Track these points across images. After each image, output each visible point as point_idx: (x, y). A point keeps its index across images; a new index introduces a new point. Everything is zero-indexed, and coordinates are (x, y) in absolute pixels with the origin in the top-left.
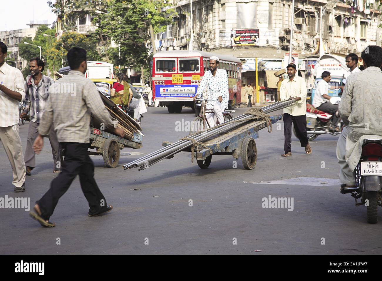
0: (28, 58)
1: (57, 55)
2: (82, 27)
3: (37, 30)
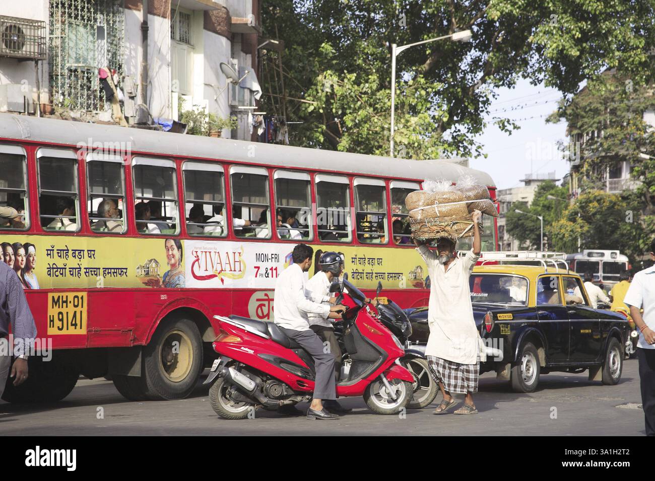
0: (521, 236)
1: (571, 231)
2: (615, 183)
3: (536, 190)
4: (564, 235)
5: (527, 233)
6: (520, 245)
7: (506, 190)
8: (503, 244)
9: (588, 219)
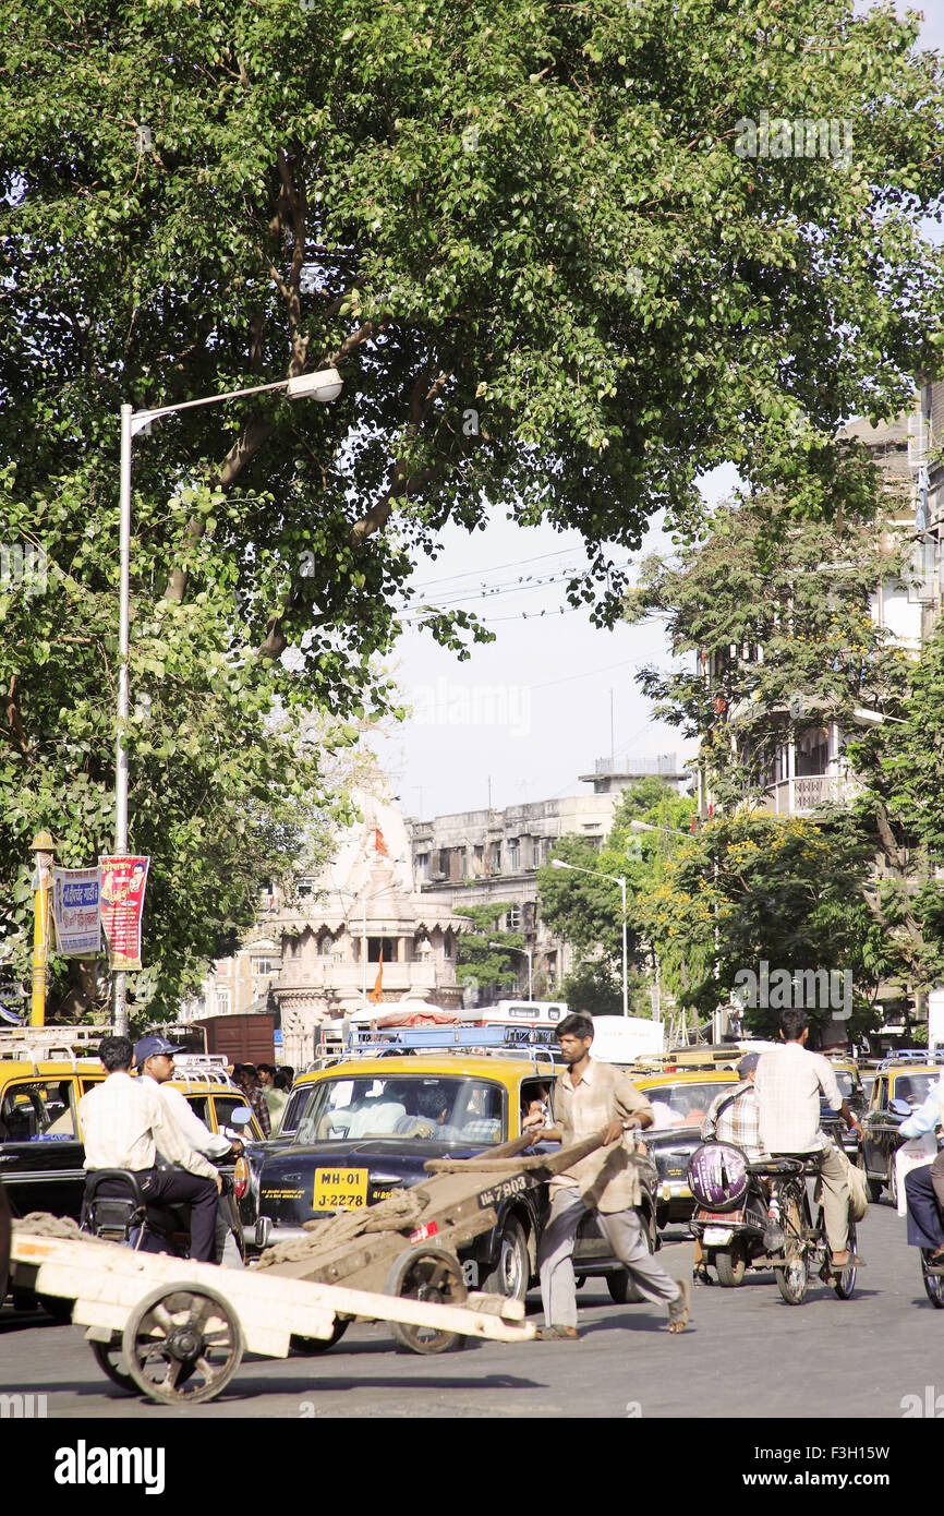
0: (581, 932)
1: (684, 919)
2: (811, 787)
3: (621, 803)
4: (666, 929)
5: (596, 923)
6: (578, 957)
7: (543, 804)
8: (535, 955)
9: (733, 887)
